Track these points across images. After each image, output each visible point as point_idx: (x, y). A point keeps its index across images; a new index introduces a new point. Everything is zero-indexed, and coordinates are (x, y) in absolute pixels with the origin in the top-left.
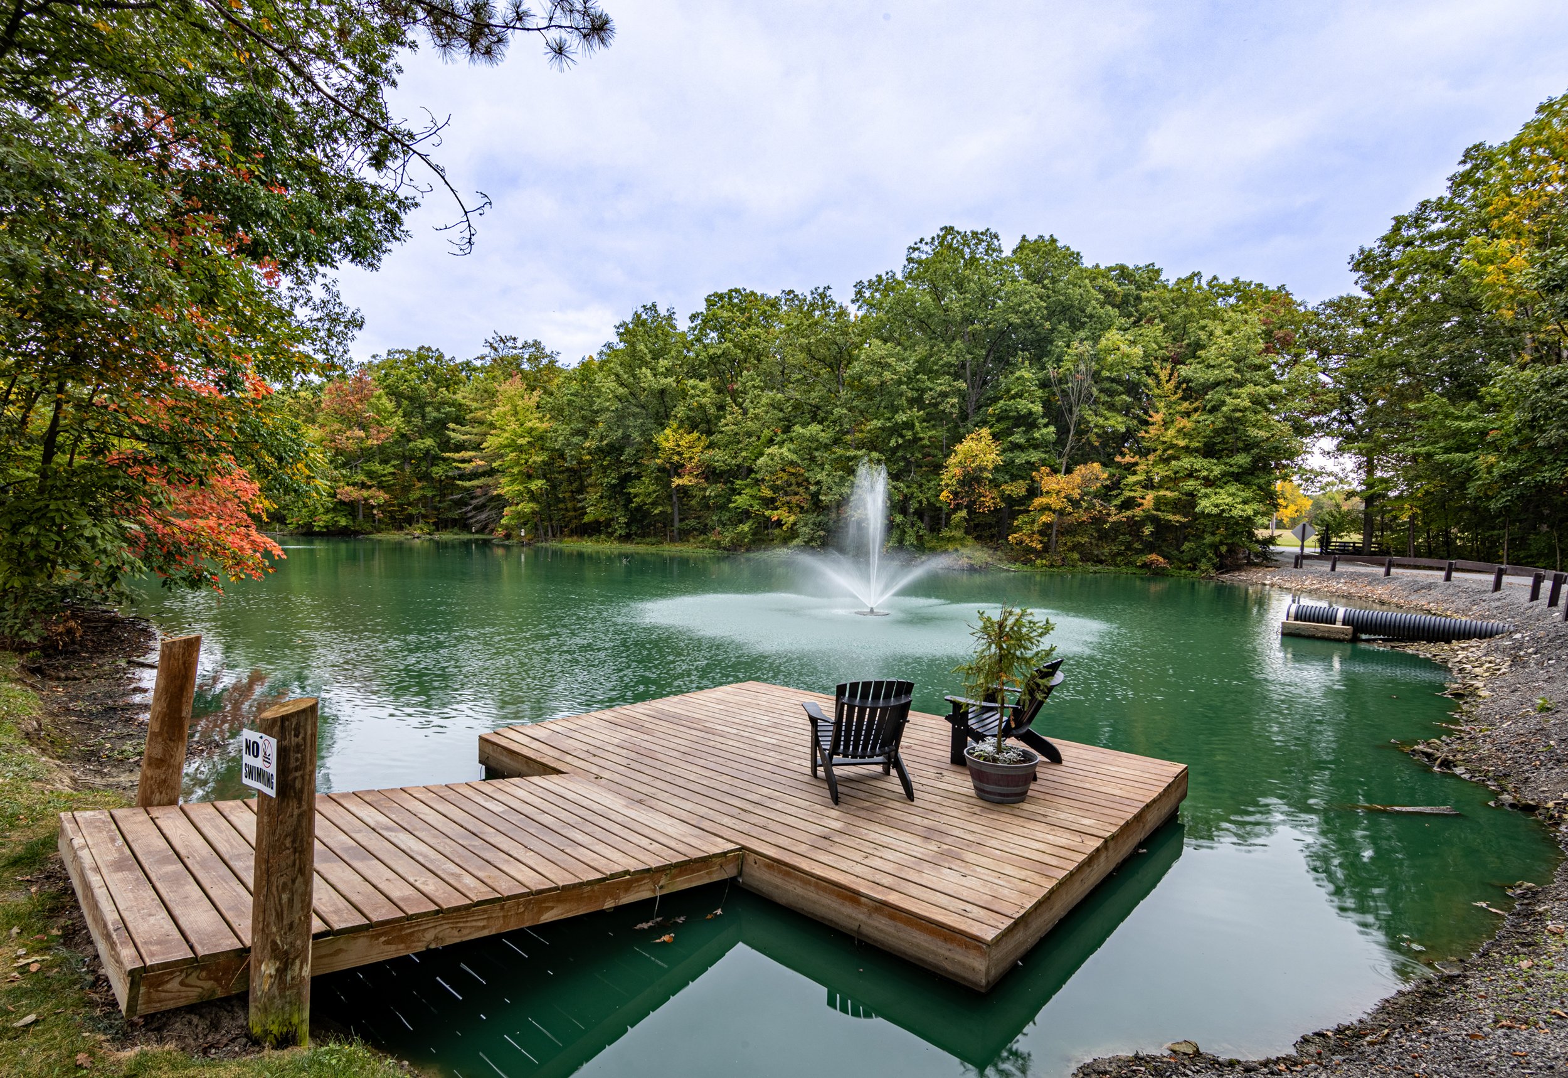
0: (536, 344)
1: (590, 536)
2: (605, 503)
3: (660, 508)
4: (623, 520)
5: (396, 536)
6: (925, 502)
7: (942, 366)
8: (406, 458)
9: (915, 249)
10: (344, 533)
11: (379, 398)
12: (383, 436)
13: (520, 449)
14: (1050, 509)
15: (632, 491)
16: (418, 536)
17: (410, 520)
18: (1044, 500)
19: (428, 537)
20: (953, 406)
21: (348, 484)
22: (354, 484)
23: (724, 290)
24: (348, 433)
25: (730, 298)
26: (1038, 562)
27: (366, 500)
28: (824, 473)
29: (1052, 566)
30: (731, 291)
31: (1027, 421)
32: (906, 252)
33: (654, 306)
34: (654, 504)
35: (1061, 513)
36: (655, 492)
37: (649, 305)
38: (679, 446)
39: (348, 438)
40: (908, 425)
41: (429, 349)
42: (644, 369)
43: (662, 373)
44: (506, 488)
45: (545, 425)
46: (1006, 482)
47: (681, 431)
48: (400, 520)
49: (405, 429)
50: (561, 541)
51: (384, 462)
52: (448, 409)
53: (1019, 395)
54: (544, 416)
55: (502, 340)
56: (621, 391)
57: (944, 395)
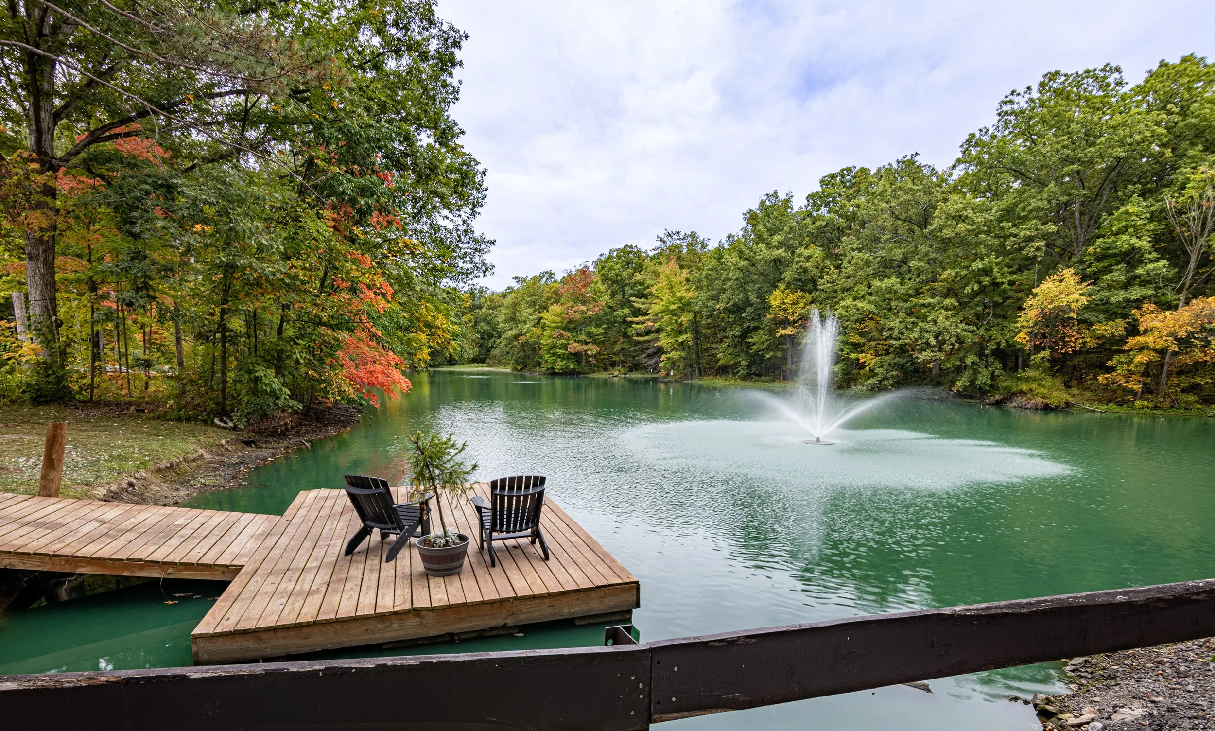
0: (693, 235)
1: (721, 375)
2: (731, 350)
3: (771, 354)
4: (744, 363)
5: (602, 375)
6: (1003, 344)
7: (1031, 211)
8: (611, 324)
9: (1005, 103)
10: (572, 373)
11: (597, 283)
12: (597, 309)
13: (673, 313)
14: (1149, 348)
15: (750, 340)
16: (617, 375)
17: (614, 364)
18: (1140, 339)
19: (623, 376)
20: (1038, 249)
21: (575, 341)
22: (579, 342)
23: (836, 170)
24: (576, 308)
25: (843, 176)
26: (1138, 403)
27: (585, 351)
28: (898, 320)
29: (1156, 408)
30: (842, 170)
31: (1132, 258)
32: (998, 106)
33: (776, 193)
34: (768, 349)
35: (1162, 352)
36: (767, 340)
37: (771, 192)
38: (784, 303)
39: (575, 312)
40: (987, 272)
41: (631, 247)
42: (760, 245)
43: (775, 246)
44: (664, 341)
45: (690, 294)
46: (1100, 322)
47: (787, 291)
48: (607, 364)
49: (611, 303)
50: (701, 380)
51: (598, 326)
52: (640, 287)
53: (1124, 230)
54: (691, 287)
55: (669, 235)
56: (743, 263)
57: (1030, 239)
